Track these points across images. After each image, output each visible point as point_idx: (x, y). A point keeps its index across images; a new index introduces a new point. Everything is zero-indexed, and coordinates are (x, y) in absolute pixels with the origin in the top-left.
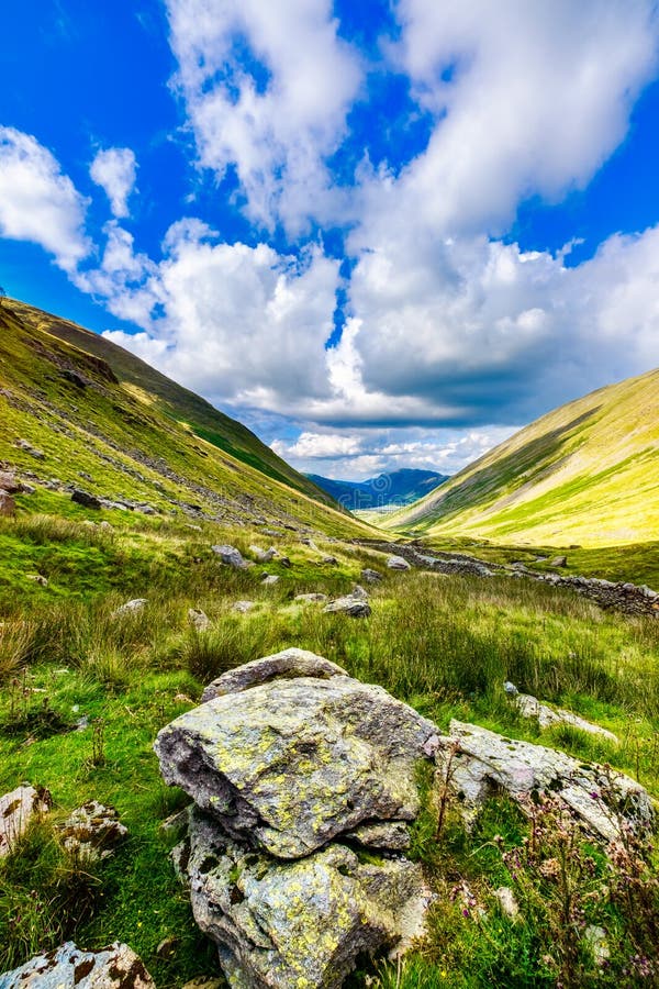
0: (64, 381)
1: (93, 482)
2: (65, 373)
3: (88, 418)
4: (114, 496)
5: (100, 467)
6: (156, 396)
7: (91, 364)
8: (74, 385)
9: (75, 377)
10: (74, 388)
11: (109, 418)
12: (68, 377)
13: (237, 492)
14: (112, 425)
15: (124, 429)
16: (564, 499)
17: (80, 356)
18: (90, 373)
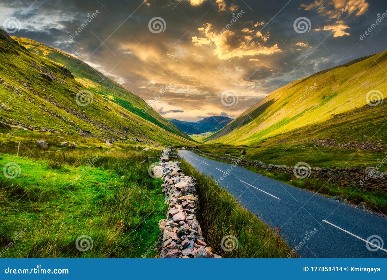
0: (41, 78)
1: (33, 121)
2: (43, 75)
3: (50, 94)
4: (41, 127)
5: (41, 115)
6: (98, 84)
7: (61, 70)
8: (47, 80)
9: (48, 76)
10: (46, 81)
11: (62, 94)
12: (44, 76)
13: (121, 126)
14: (63, 97)
15: (68, 99)
16: (278, 128)
17: (55, 67)
18: (59, 74)
